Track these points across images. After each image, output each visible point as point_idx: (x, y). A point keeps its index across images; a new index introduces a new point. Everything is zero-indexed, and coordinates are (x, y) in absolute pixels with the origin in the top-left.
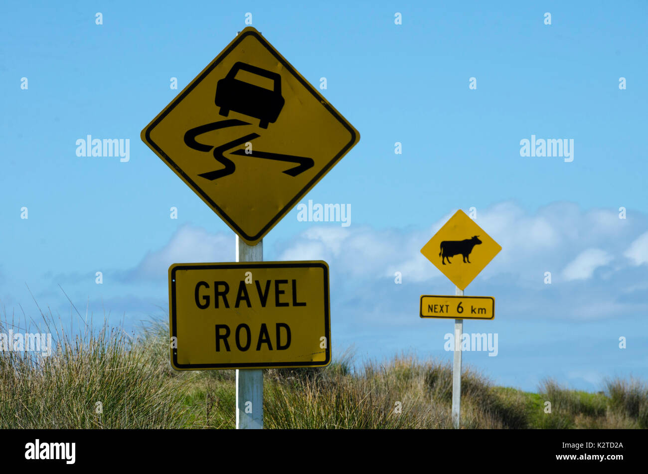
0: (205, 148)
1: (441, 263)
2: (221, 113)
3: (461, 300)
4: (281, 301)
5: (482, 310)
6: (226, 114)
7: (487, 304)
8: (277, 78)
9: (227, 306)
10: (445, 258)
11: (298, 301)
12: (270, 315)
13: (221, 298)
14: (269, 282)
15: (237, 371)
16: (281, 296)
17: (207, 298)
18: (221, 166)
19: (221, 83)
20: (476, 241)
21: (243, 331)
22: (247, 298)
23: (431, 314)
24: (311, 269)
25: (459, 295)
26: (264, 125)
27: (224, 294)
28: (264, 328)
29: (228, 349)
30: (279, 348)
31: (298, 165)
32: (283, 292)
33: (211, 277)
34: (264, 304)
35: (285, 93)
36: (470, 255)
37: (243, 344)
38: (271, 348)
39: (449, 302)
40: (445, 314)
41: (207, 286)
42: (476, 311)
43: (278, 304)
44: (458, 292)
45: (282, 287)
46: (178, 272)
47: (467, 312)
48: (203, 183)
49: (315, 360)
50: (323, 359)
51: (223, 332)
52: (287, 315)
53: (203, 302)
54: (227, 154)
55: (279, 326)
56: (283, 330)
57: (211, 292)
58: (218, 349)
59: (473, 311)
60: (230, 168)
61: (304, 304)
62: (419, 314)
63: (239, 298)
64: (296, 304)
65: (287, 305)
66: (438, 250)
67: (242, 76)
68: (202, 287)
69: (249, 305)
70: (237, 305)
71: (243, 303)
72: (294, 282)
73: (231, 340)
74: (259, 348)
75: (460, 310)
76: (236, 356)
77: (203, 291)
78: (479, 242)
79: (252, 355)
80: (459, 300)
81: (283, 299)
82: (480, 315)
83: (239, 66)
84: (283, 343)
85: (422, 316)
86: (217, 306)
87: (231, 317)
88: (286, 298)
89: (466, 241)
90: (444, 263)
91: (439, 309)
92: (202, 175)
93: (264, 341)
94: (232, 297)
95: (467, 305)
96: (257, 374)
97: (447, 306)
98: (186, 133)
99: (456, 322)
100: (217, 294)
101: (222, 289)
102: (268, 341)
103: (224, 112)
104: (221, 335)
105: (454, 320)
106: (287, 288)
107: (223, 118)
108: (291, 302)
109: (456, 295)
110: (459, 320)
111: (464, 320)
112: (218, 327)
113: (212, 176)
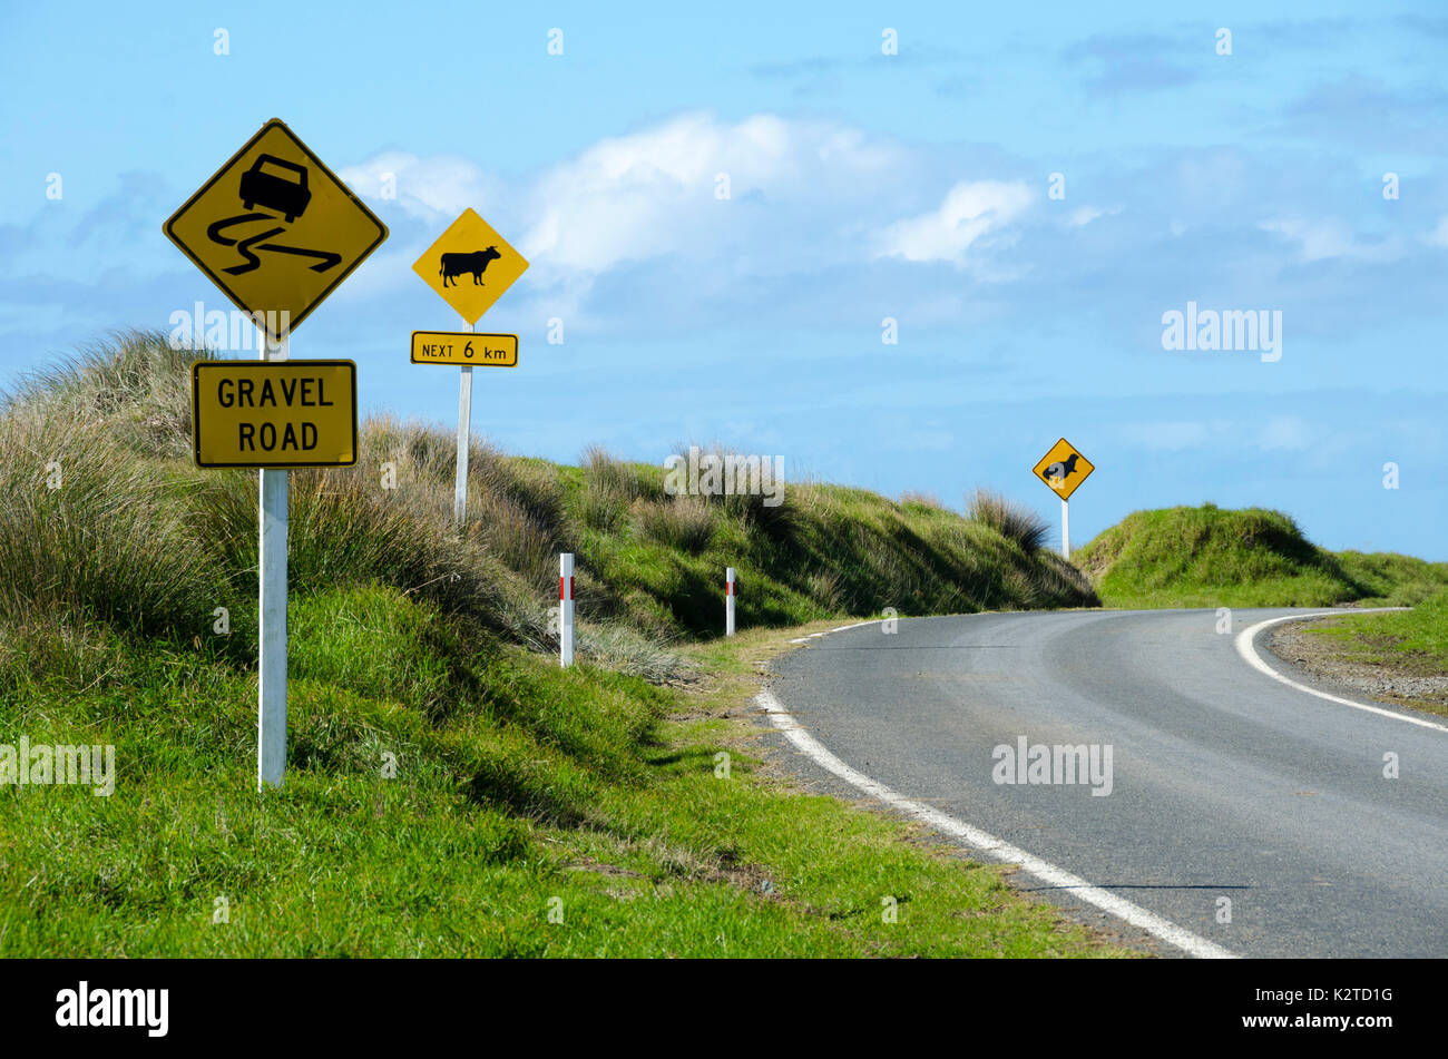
0: (229, 242)
1: (443, 284)
2: (246, 206)
3: (471, 338)
4: (307, 400)
5: (501, 353)
6: (251, 208)
7: (508, 345)
8: (303, 171)
9: (252, 404)
10: (448, 278)
11: (325, 400)
12: (296, 415)
13: (245, 396)
14: (294, 381)
15: (262, 471)
16: (307, 395)
17: (231, 396)
18: (246, 261)
19: (245, 175)
20: (492, 254)
21: (268, 430)
22: (272, 397)
23: (426, 358)
24: (338, 368)
25: (467, 331)
26: (290, 219)
27: (248, 393)
28: (289, 428)
29: (253, 448)
30: (305, 447)
31: (325, 261)
32: (309, 391)
33: (235, 375)
34: (289, 404)
35: (311, 186)
36: (483, 275)
37: (268, 443)
38: (296, 448)
39: (453, 341)
40: (447, 359)
41: (231, 384)
42: (492, 354)
43: (304, 403)
44: (467, 328)
45: (308, 386)
46: (201, 369)
47: (479, 356)
48: (228, 278)
49: (342, 460)
50: (350, 459)
51: (247, 431)
52: (314, 414)
53: (227, 401)
54: (251, 249)
55: (305, 425)
56: (309, 430)
57: (235, 390)
58: (242, 448)
59: (487, 354)
60: (255, 263)
61: (331, 404)
62: (409, 358)
63: (264, 397)
64: (322, 403)
65: (313, 404)
66: (438, 266)
67: (268, 169)
68: (226, 385)
69: (274, 404)
70: (262, 404)
71: (268, 402)
72: (321, 381)
73: (256, 439)
74: (284, 448)
75: (469, 352)
76: (260, 455)
77: (227, 389)
78: (497, 256)
79: (278, 455)
80: (467, 339)
81: (308, 398)
82: (497, 361)
83: (264, 158)
84: (309, 442)
85: (413, 361)
86: (241, 404)
87: (256, 416)
88: (313, 397)
89: (478, 253)
90: (446, 285)
91: (438, 351)
92: (227, 270)
93: (290, 441)
94: (257, 395)
95: (479, 346)
96: (282, 474)
97: (450, 347)
98: (209, 228)
99: (463, 371)
100: (241, 392)
101: (246, 387)
102: (293, 440)
103: (248, 206)
104: (246, 434)
105: (460, 366)
106: (313, 387)
107: (248, 212)
108: (317, 403)
109: (464, 331)
110: (467, 366)
111: (474, 367)
112: (242, 426)
113: (236, 271)
